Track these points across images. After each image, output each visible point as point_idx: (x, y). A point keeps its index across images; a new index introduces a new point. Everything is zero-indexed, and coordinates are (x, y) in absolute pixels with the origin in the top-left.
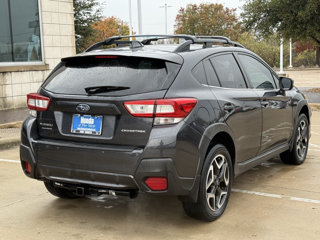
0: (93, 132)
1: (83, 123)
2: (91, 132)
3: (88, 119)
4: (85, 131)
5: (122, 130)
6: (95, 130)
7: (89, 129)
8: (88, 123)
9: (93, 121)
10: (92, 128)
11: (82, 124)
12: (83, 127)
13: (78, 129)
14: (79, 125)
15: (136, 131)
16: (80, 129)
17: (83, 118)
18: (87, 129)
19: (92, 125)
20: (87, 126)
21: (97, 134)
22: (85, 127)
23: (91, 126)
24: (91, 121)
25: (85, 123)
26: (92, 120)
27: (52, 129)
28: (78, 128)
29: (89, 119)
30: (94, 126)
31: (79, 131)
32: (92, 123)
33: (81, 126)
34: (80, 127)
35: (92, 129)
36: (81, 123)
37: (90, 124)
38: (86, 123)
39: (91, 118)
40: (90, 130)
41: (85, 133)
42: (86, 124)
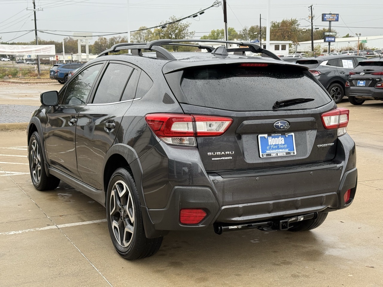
0: (287, 153)
1: (271, 144)
2: (285, 154)
3: (277, 139)
4: (277, 153)
5: (318, 146)
6: (288, 150)
7: (281, 150)
8: (278, 144)
9: (283, 140)
10: (284, 148)
12: (273, 149)
13: (268, 152)
14: (268, 148)
15: (328, 144)
16: (269, 151)
17: (271, 138)
18: (278, 151)
19: (283, 145)
20: (278, 147)
21: (292, 154)
22: (275, 149)
23: (282, 146)
24: (281, 140)
25: (274, 144)
26: (282, 139)
27: (231, 158)
28: (267, 152)
29: (279, 139)
30: (286, 146)
31: (270, 155)
32: (282, 143)
33: (270, 148)
34: (269, 149)
35: (284, 150)
36: (269, 144)
37: (280, 144)
38: (276, 144)
39: (280, 137)
40: (282, 150)
41: (278, 155)
42: (275, 145)
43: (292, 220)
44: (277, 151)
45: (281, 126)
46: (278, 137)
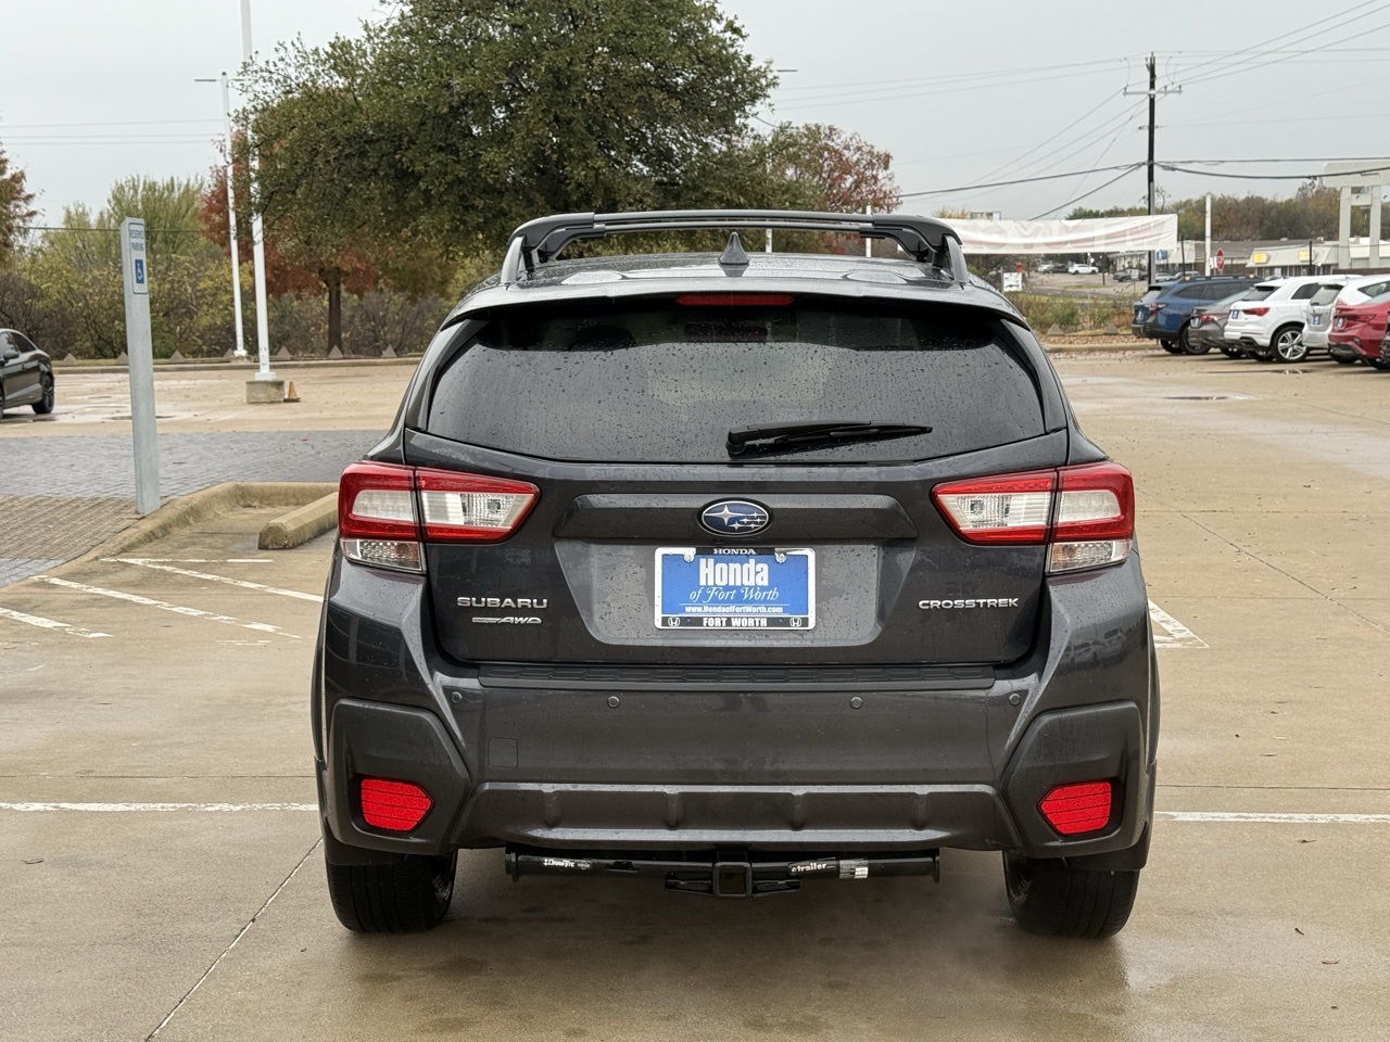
0: (771, 622)
1: (711, 583)
2: (764, 622)
3: (738, 566)
4: (729, 619)
5: (921, 603)
6: (780, 610)
7: (748, 609)
8: (738, 583)
9: (765, 574)
10: (765, 602)
11: (707, 586)
12: (715, 601)
13: (692, 611)
14: (693, 595)
15: (982, 601)
16: (700, 610)
17: (711, 561)
18: (738, 610)
19: (763, 589)
20: (737, 595)
21: (796, 626)
22: (727, 602)
23: (758, 595)
24: (757, 573)
25: (724, 583)
26: (758, 569)
27: (539, 620)
28: (688, 609)
29: (746, 566)
30: (774, 593)
31: (698, 621)
32: (760, 583)
33: (704, 596)
34: (700, 601)
35: (763, 609)
36: (703, 582)
37: (750, 587)
38: (732, 583)
39: (752, 561)
40: (755, 610)
41: (734, 624)
42: (727, 588)
43: (808, 868)
44: (732, 608)
45: (732, 520)
46: (743, 560)
